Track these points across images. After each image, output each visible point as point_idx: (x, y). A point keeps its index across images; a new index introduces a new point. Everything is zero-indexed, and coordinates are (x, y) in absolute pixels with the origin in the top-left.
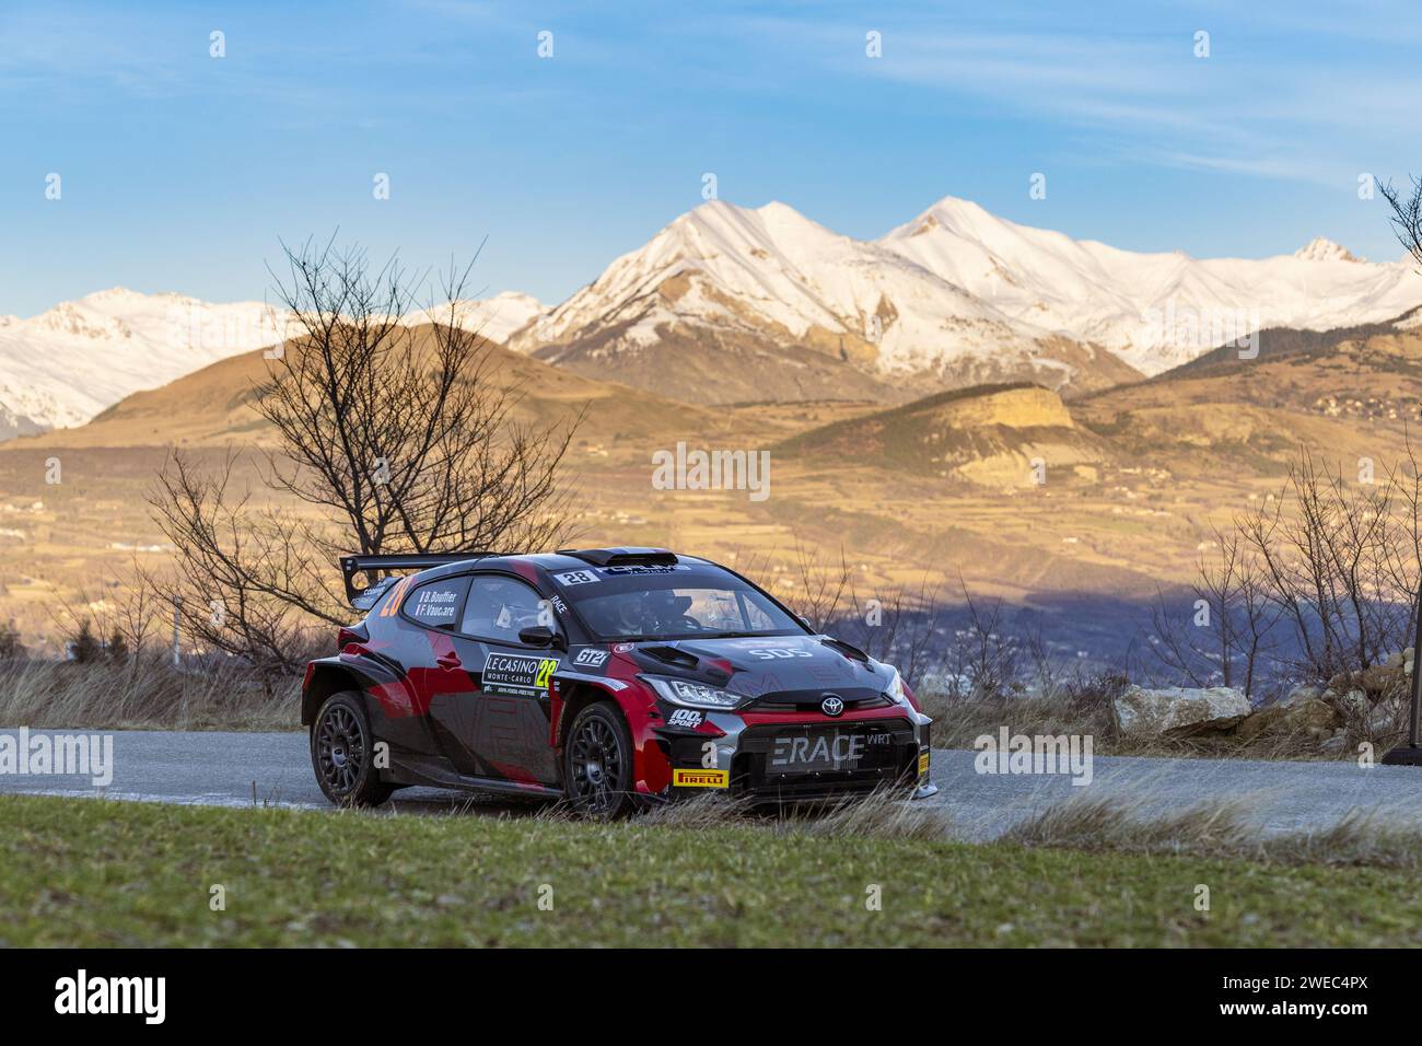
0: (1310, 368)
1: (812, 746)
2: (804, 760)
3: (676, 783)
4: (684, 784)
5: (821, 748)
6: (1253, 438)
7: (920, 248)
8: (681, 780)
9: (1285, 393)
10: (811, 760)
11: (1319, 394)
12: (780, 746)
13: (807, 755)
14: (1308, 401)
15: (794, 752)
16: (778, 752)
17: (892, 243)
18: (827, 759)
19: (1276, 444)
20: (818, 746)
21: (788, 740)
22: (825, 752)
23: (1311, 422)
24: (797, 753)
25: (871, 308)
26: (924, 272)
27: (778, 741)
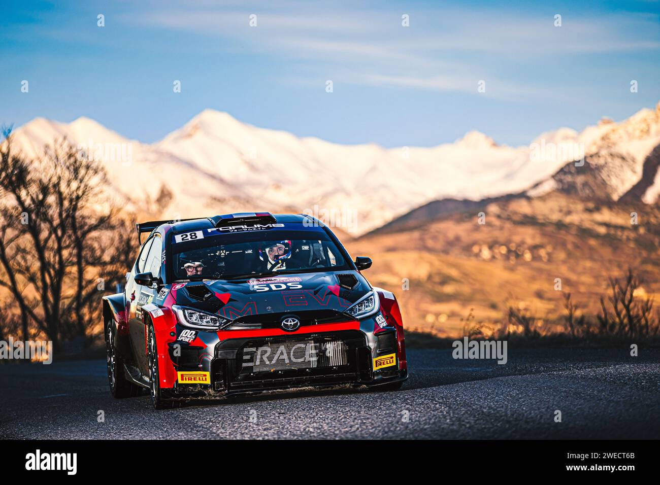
0: (467, 226)
1: (273, 353)
2: (268, 363)
3: (180, 382)
4: (184, 382)
5: (282, 353)
6: (430, 277)
7: (187, 148)
8: (182, 379)
9: (452, 244)
10: (274, 362)
11: (475, 243)
12: (247, 354)
13: (270, 359)
14: (467, 249)
15: (259, 357)
16: (245, 357)
17: (168, 144)
18: (287, 361)
19: (446, 280)
20: (279, 352)
21: (254, 349)
22: (285, 357)
23: (469, 264)
24: (262, 358)
25: (155, 194)
26: (191, 165)
27: (246, 350)
